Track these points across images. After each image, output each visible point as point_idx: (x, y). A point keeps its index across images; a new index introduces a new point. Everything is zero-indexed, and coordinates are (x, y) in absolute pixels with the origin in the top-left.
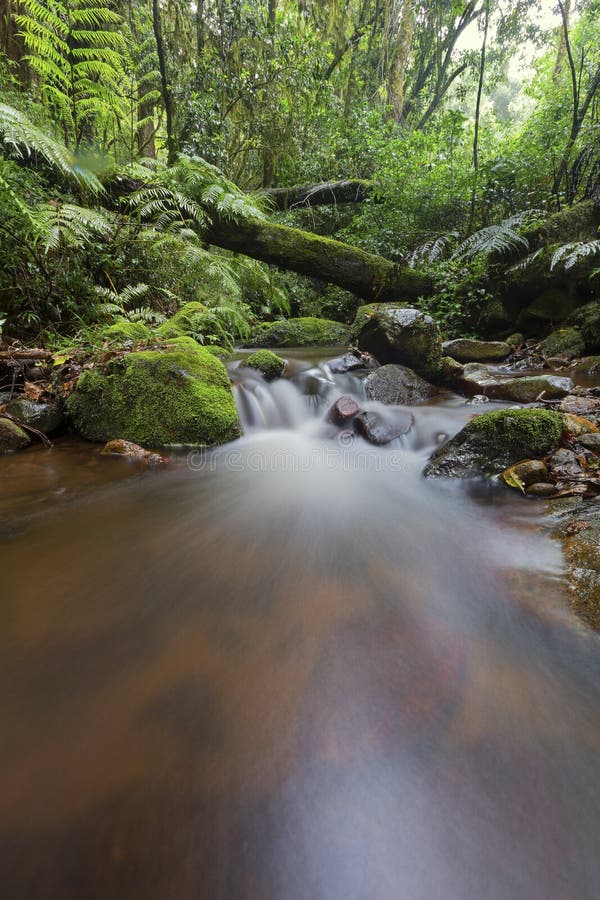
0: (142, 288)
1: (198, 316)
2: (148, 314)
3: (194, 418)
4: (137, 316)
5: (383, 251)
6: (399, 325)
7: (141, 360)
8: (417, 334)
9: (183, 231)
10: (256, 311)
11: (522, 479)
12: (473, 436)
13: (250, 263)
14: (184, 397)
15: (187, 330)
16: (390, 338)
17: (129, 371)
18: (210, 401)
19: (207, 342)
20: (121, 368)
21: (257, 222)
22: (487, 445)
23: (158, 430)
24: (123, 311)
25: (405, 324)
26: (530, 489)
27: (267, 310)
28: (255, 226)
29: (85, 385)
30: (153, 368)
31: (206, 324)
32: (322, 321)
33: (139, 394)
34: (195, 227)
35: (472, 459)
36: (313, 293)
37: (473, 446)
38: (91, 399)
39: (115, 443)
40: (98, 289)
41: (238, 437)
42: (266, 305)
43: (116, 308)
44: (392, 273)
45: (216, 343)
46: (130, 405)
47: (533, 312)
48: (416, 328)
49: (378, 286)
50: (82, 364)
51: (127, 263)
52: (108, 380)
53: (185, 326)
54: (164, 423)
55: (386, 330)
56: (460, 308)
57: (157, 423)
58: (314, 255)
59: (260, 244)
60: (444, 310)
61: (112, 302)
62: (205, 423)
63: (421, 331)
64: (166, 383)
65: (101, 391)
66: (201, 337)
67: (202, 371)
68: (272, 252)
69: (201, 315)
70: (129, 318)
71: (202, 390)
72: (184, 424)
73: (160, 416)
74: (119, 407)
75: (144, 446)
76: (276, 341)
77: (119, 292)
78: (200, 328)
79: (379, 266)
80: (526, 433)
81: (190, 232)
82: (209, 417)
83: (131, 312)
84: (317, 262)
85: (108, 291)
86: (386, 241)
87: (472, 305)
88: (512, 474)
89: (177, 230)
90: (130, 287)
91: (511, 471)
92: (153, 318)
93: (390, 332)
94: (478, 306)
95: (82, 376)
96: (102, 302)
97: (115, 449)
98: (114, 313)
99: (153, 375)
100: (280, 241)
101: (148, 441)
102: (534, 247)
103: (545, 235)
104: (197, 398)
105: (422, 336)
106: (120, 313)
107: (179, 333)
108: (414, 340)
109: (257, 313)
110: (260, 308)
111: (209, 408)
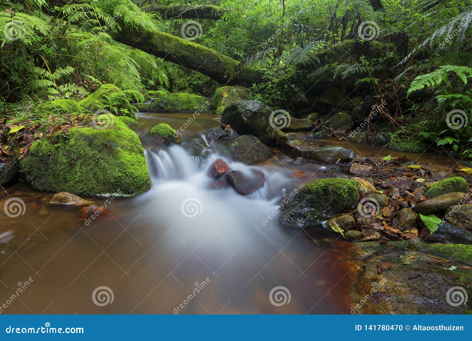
0: (70, 70)
1: (114, 95)
2: (73, 88)
3: (120, 177)
4: (66, 89)
5: (230, 53)
6: (250, 111)
7: (81, 134)
8: (261, 116)
9: (101, 34)
10: (144, 82)
11: (342, 228)
12: (308, 197)
13: (143, 55)
14: (113, 161)
15: (106, 104)
16: (245, 118)
17: (72, 142)
18: (132, 165)
19: (120, 114)
20: (66, 139)
21: (151, 31)
22: (318, 203)
23: (93, 184)
24: (55, 85)
25: (254, 110)
26: (346, 234)
27: (152, 82)
28: (149, 33)
29: (37, 151)
30: (90, 140)
31: (119, 100)
32: (193, 96)
33: (78, 158)
34: (109, 31)
35: (309, 211)
36: (182, 72)
37: (309, 203)
38: (41, 161)
39: (61, 195)
40: (37, 70)
41: (150, 189)
42: (151, 79)
43: (50, 83)
44: (237, 68)
45: (127, 115)
46: (72, 165)
47: (322, 100)
48: (261, 113)
49: (228, 75)
50: (33, 133)
51: (58, 50)
52: (55, 147)
53: (104, 101)
54: (97, 179)
55: (242, 113)
56: (280, 94)
57: (93, 179)
58: (188, 54)
59: (152, 45)
60: (269, 93)
61: (47, 78)
62: (128, 180)
63: (263, 115)
64: (100, 151)
65: (49, 155)
66: (115, 109)
67: (125, 142)
68: (160, 50)
69: (116, 94)
70: (59, 90)
71: (126, 157)
72: (112, 181)
73: (95, 174)
74: (63, 167)
75: (82, 195)
76: (162, 108)
77: (53, 72)
78: (115, 103)
79: (228, 63)
80: (340, 195)
81: (106, 35)
82: (131, 176)
83: (61, 86)
84: (189, 58)
85: (44, 71)
86: (231, 47)
87: (287, 93)
88: (335, 223)
89: (97, 32)
90: (60, 68)
91: (334, 221)
92: (78, 91)
93: (244, 115)
94: (290, 93)
95: (34, 144)
96: (40, 78)
97: (61, 200)
98: (49, 87)
99: (90, 145)
100: (166, 43)
101: (85, 191)
102: (323, 64)
103: (328, 57)
104: (123, 163)
105: (263, 118)
106: (52, 86)
107: (100, 107)
108: (259, 120)
109: (146, 84)
110: (147, 81)
111: (131, 170)
